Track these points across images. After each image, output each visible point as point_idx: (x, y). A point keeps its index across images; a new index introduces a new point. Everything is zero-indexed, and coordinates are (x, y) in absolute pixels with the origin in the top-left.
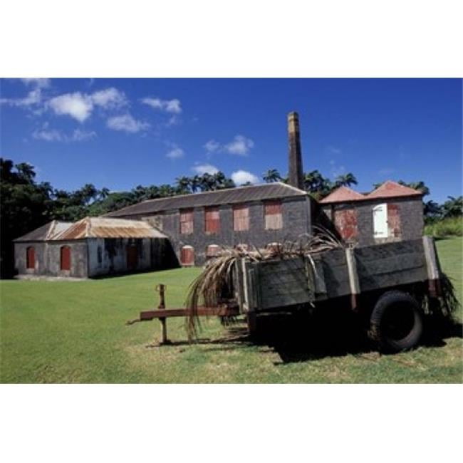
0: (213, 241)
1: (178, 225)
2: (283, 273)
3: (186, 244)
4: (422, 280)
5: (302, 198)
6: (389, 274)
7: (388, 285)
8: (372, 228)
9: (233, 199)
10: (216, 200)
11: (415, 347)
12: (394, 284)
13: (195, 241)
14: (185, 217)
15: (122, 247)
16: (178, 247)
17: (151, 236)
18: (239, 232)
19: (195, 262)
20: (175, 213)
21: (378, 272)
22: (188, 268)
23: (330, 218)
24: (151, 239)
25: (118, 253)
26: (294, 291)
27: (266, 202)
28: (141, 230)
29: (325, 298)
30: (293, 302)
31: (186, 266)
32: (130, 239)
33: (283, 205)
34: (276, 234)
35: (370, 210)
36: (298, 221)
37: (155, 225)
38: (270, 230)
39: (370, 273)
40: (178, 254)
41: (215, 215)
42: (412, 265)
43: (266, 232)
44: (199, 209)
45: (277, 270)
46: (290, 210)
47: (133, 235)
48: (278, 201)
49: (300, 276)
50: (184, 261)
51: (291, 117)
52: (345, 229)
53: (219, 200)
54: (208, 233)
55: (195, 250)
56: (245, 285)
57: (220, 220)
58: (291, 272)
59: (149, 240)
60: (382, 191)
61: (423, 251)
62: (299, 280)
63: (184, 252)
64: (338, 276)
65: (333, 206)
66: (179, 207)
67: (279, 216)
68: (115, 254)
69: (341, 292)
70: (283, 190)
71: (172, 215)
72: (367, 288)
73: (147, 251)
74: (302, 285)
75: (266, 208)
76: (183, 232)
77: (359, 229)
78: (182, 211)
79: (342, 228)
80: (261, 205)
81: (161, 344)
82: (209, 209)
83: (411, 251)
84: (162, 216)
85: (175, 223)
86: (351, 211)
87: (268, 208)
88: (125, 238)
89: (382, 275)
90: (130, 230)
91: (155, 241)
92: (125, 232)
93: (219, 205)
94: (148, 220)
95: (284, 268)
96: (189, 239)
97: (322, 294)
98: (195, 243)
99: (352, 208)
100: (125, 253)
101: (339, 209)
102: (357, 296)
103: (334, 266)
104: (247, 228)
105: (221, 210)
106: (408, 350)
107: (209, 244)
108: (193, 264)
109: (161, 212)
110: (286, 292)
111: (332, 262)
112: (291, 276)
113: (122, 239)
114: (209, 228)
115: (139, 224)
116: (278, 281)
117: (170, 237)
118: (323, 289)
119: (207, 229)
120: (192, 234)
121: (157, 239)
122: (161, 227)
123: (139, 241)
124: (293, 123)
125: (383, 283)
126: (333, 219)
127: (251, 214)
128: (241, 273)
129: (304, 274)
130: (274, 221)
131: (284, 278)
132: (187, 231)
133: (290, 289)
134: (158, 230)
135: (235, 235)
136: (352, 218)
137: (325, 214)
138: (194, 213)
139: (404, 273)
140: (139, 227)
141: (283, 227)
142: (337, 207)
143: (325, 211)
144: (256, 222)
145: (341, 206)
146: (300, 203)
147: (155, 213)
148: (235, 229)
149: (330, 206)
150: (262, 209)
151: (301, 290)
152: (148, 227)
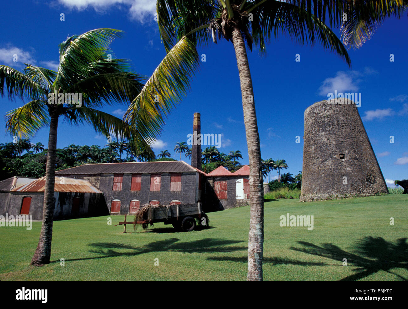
0: (135, 198)
1: (112, 185)
2: (160, 211)
3: (115, 198)
4: (197, 214)
5: (193, 173)
6: (188, 212)
7: (187, 215)
8: (235, 193)
9: (152, 170)
10: (140, 169)
11: (192, 230)
12: (189, 215)
13: (122, 196)
14: (118, 179)
15: (70, 199)
16: (110, 200)
17: (90, 191)
18: (154, 192)
19: (121, 211)
20: (110, 176)
21: (185, 211)
22: (115, 216)
23: (212, 186)
24: (91, 193)
25: (67, 203)
26: (163, 215)
27: (172, 174)
28: (84, 186)
29: (171, 217)
30: (162, 218)
31: (114, 214)
32: (76, 193)
33: (182, 176)
34: (176, 194)
35: (234, 182)
36: (190, 187)
37: (94, 184)
38: (174, 192)
39: (183, 212)
40: (109, 205)
41: (139, 180)
42: (194, 210)
43: (170, 193)
44: (128, 175)
45: (159, 210)
46: (186, 180)
47: (78, 191)
48: (179, 174)
49: (165, 212)
50: (112, 210)
51: (196, 115)
52: (221, 193)
53: (142, 170)
54: (133, 191)
55: (122, 203)
56: (151, 214)
57: (142, 183)
58: (163, 210)
59: (89, 194)
60: (242, 171)
61: (198, 206)
62: (164, 213)
63: (113, 204)
64: (174, 212)
65: (214, 178)
66: (113, 172)
67: (179, 183)
68: (65, 204)
69: (175, 216)
70: (183, 167)
71: (108, 177)
72: (181, 215)
73: (87, 202)
74: (165, 214)
75: (172, 177)
76: (114, 190)
77: (228, 193)
78: (116, 175)
79: (218, 192)
80: (168, 175)
81: (124, 233)
82: (134, 175)
83: (195, 206)
84: (100, 177)
85: (109, 183)
86: (224, 182)
87: (173, 178)
88: (73, 192)
89: (186, 212)
90: (77, 186)
91: (93, 195)
92: (73, 188)
93: (142, 173)
94: (89, 179)
95: (161, 209)
96: (118, 195)
97: (170, 216)
98: (122, 198)
99: (225, 180)
100: (72, 203)
101: (218, 180)
102: (178, 217)
103: (174, 209)
104: (159, 190)
105: (142, 177)
106: (190, 231)
107: (133, 199)
108: (119, 212)
109: (100, 175)
110: (161, 215)
111: (173, 208)
112: (162, 212)
113: (71, 193)
114: (133, 188)
115: (82, 182)
116: (159, 213)
117: (104, 193)
118: (170, 215)
119: (132, 189)
120: (121, 191)
121: (95, 194)
122: (98, 185)
123: (82, 194)
124: (196, 119)
125: (186, 214)
126: (214, 186)
127: (162, 181)
128: (150, 211)
129: (166, 211)
130: (176, 186)
131: (161, 212)
132: (117, 189)
133: (162, 215)
134: (96, 187)
135: (151, 194)
136: (224, 186)
137: (209, 183)
138: (124, 177)
139: (193, 212)
140: (83, 184)
141: (182, 191)
142: (216, 179)
143: (209, 181)
144: (165, 186)
145: (218, 178)
146: (192, 176)
147: (95, 175)
148: (151, 190)
149: (212, 178)
150: (170, 178)
151: (165, 215)
152: (89, 184)
